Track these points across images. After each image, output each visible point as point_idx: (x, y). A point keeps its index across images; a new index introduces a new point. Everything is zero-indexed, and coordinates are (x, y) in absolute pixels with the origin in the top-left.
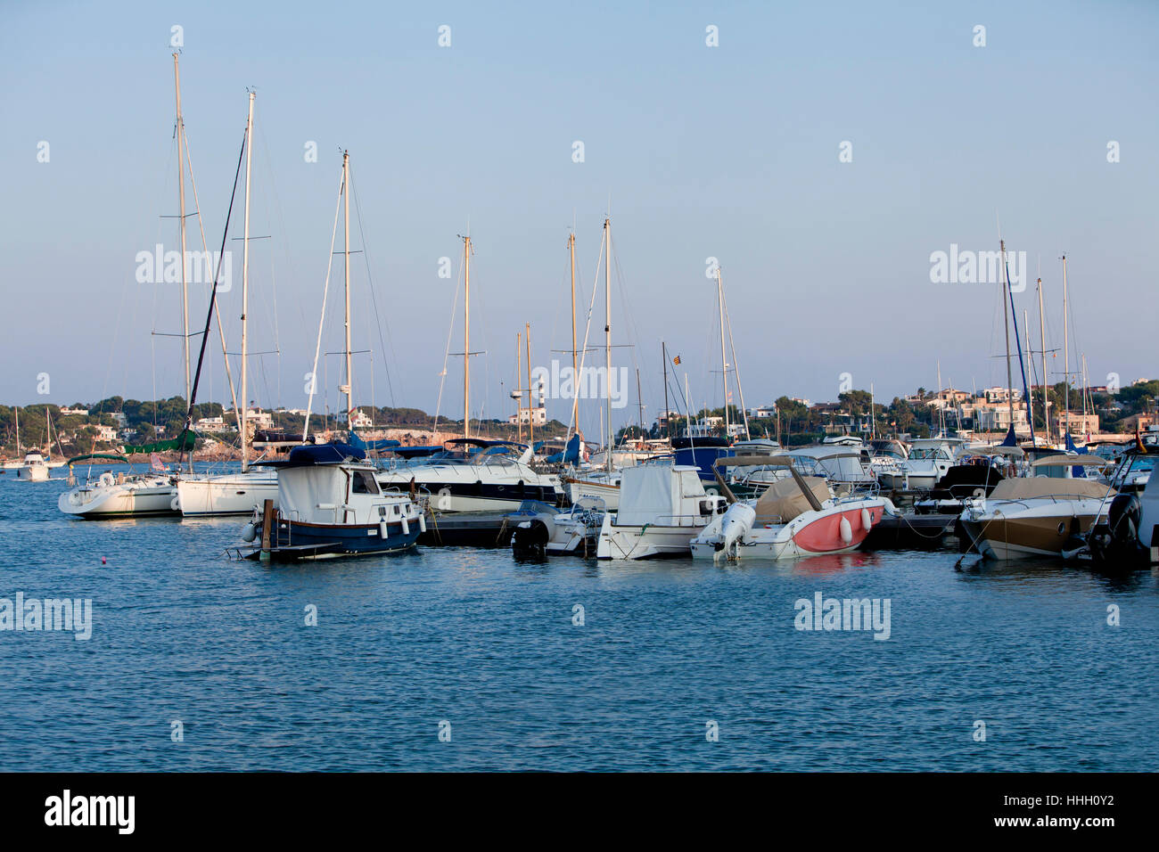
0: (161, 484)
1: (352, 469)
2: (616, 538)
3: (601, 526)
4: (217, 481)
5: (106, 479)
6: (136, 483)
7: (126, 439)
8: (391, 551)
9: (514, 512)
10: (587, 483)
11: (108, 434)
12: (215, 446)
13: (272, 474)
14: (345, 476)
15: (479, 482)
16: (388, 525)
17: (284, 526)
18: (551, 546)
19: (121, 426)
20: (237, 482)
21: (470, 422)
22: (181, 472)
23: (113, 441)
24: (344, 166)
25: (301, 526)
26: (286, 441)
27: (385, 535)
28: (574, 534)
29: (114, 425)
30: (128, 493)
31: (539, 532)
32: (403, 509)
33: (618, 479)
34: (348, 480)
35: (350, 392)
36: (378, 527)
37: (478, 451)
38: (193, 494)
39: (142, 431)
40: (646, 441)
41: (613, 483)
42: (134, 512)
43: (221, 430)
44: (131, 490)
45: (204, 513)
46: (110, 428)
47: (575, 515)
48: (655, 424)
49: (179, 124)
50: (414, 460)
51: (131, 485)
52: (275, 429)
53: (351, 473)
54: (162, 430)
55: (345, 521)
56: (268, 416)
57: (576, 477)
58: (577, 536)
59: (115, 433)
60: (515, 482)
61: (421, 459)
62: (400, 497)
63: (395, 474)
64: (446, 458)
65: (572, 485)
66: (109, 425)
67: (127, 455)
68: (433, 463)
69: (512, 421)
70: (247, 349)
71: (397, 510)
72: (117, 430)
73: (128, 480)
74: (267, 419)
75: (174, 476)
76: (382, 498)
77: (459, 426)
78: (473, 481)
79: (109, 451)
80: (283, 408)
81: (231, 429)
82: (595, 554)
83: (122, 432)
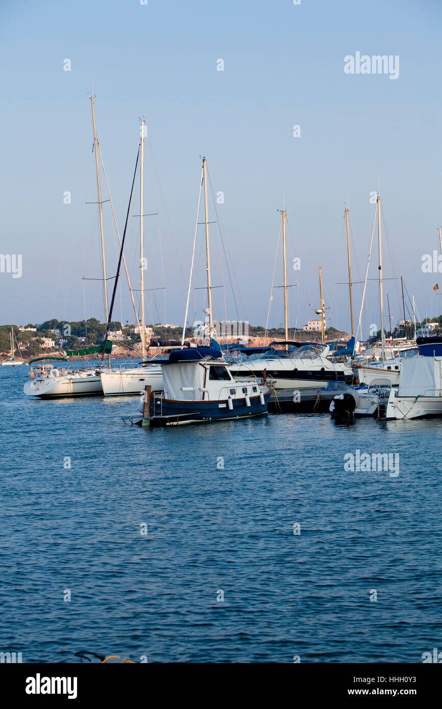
0: (90, 375)
1: (208, 364)
2: (398, 405)
3: (388, 397)
4: (127, 372)
5: (54, 373)
6: (74, 375)
7: (61, 346)
8: (238, 417)
9: (323, 389)
10: (369, 368)
11: (49, 343)
12: (117, 349)
13: (159, 368)
14: (203, 369)
15: (296, 370)
16: (234, 401)
17: (159, 402)
18: (357, 411)
19: (58, 338)
20: (140, 373)
21: (289, 329)
22: (102, 367)
23: (53, 347)
24: (203, 167)
25: (170, 402)
26: (171, 346)
27: (231, 407)
28: (373, 403)
29: (53, 337)
30: (68, 381)
31: (349, 402)
32: (250, 390)
33: (389, 365)
34: (206, 371)
35: (211, 313)
36: (226, 402)
37: (294, 349)
38: (111, 381)
39: (71, 341)
40: (394, 340)
41: (386, 368)
42: (73, 393)
43: (121, 339)
44: (70, 380)
45: (118, 393)
46: (50, 339)
47: (370, 390)
48: (396, 328)
49: (95, 144)
50: (253, 355)
51: (70, 376)
52: (156, 337)
53: (208, 367)
54: (83, 340)
55: (203, 399)
56: (151, 329)
57: (362, 365)
58: (375, 404)
59: (54, 342)
60: (319, 369)
61: (257, 355)
62: (249, 382)
63: (241, 365)
64: (274, 354)
65: (359, 369)
66: (50, 337)
67: (68, 357)
68: (266, 358)
69: (304, 329)
70: (144, 287)
71: (245, 390)
72: (55, 340)
73: (69, 373)
74: (150, 331)
75: (98, 370)
76: (233, 383)
77: (281, 333)
78: (291, 368)
79: (50, 354)
80: (160, 324)
81: (128, 338)
82: (385, 416)
83: (58, 342)
